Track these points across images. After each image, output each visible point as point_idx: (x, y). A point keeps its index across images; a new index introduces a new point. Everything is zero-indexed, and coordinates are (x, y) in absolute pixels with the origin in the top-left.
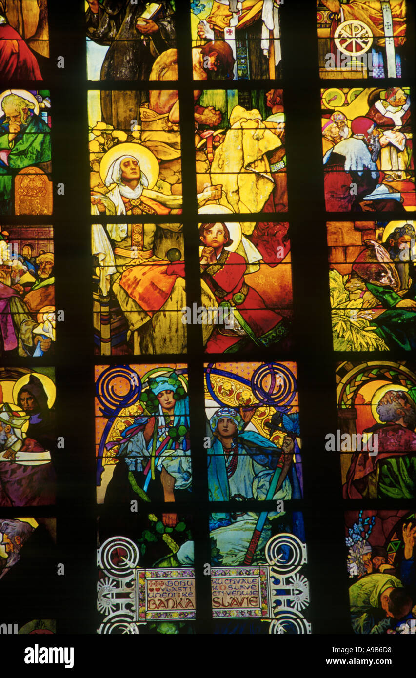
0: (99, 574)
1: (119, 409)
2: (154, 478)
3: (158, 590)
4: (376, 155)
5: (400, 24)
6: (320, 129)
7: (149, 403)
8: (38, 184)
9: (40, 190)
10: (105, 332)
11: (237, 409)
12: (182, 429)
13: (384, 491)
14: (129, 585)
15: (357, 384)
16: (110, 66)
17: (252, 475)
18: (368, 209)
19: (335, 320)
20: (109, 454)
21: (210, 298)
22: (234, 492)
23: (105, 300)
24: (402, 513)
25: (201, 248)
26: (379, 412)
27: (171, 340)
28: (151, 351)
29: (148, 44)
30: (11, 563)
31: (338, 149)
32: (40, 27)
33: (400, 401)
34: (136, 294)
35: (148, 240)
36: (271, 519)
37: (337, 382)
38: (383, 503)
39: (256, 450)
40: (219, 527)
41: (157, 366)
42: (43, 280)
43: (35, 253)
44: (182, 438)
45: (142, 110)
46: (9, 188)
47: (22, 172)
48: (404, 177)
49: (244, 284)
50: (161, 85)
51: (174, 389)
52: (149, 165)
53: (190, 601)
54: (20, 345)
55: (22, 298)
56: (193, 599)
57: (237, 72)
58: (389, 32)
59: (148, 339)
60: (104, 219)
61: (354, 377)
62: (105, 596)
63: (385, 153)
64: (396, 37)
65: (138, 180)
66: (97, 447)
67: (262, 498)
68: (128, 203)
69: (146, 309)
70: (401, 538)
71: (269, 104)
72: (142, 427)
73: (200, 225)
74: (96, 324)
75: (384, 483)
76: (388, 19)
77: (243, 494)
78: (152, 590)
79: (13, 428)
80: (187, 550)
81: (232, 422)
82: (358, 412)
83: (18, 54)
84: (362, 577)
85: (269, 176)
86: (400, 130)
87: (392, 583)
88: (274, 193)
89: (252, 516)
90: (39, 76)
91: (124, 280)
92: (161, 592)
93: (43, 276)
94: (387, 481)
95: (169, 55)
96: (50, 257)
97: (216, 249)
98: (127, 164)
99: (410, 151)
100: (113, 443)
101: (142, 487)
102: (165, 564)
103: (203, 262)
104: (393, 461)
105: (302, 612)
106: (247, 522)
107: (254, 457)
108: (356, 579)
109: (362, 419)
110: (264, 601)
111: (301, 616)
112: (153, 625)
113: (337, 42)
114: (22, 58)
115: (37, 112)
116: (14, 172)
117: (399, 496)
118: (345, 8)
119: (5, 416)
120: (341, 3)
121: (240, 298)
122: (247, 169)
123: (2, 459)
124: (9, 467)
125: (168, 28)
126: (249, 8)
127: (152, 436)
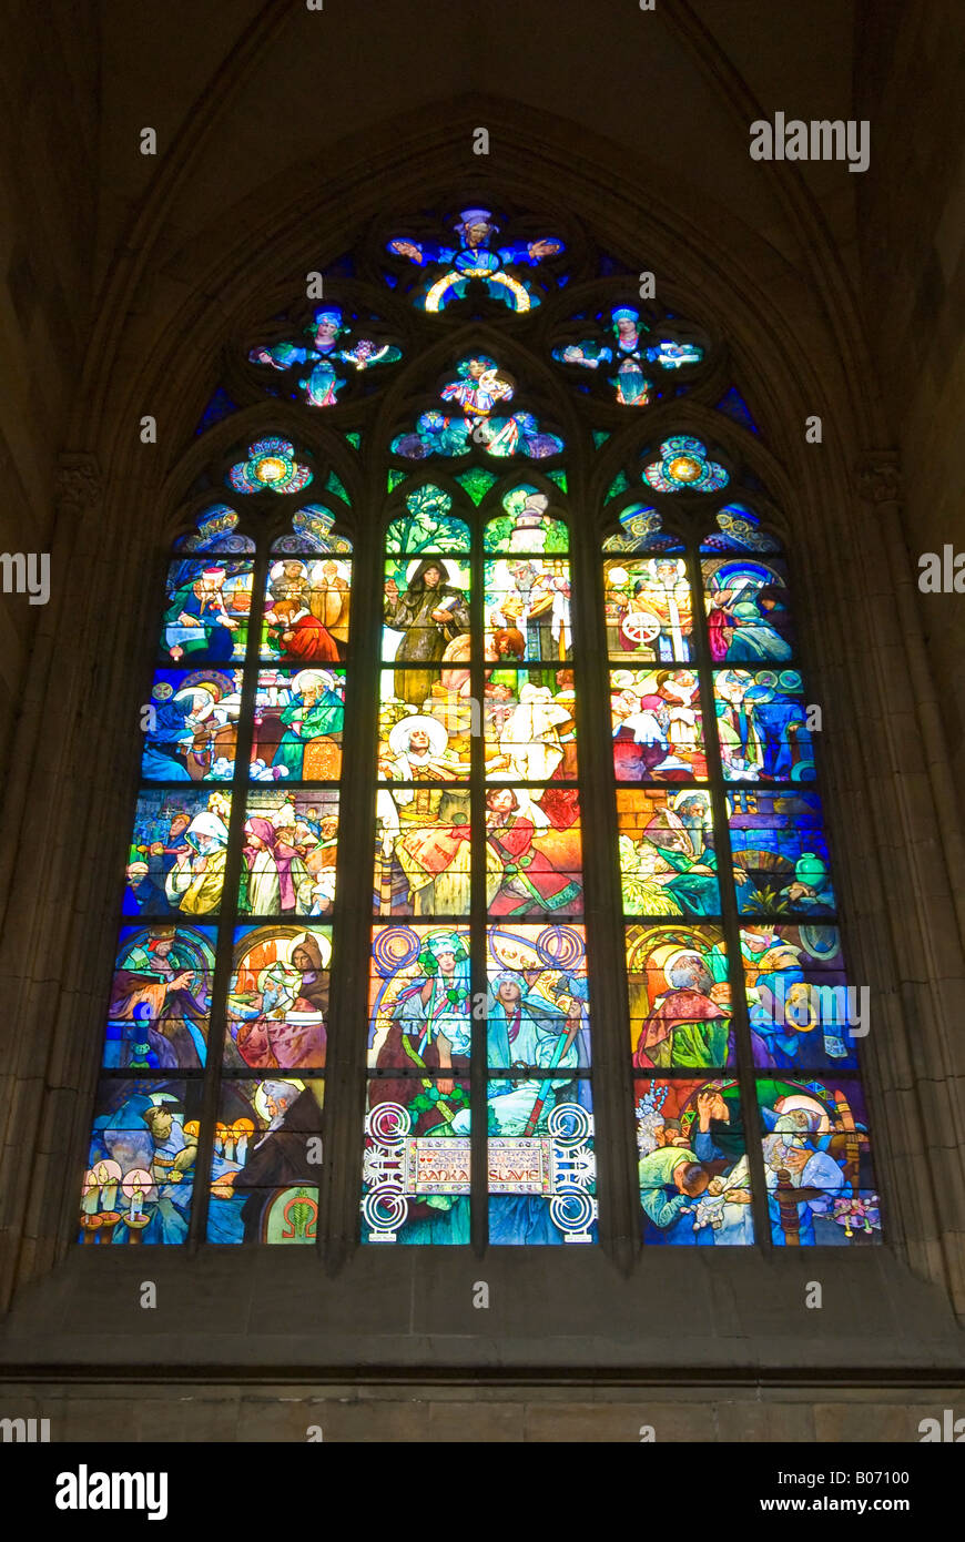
0: (365, 1142)
2: (429, 1042)
3: (430, 1160)
4: (666, 730)
5: (686, 616)
6: (610, 705)
8: (328, 752)
9: (329, 757)
10: (386, 892)
11: (521, 972)
12: (462, 992)
13: (678, 1059)
14: (398, 1154)
15: (649, 948)
16: (404, 649)
17: (535, 1041)
18: (659, 778)
22: (515, 1058)
23: (388, 861)
25: (488, 813)
26: (672, 978)
27: (453, 902)
28: (432, 912)
29: (442, 630)
30: (274, 1126)
31: (628, 723)
32: (341, 616)
33: (695, 966)
34: (419, 856)
35: (434, 804)
36: (555, 1087)
37: (628, 946)
38: (675, 1073)
39: (541, 1016)
40: (499, 1095)
42: (325, 841)
44: (461, 1002)
45: (434, 687)
46: (299, 756)
47: (313, 741)
48: (694, 749)
49: (531, 847)
51: (455, 951)
52: (439, 738)
54: (299, 904)
55: (303, 857)
57: (528, 655)
58: (675, 623)
59: (430, 900)
61: (646, 941)
62: (372, 1165)
63: (675, 727)
64: (682, 627)
65: (426, 749)
67: (545, 1065)
68: (414, 769)
69: (429, 870)
70: (695, 1108)
71: (559, 682)
72: (420, 989)
73: (487, 791)
74: (377, 884)
75: (678, 1052)
76: (674, 612)
77: (526, 1061)
78: (423, 1160)
79: (285, 986)
81: (515, 985)
82: (650, 977)
83: (318, 640)
84: (653, 1151)
85: (558, 746)
86: (689, 708)
87: (686, 1157)
88: (563, 762)
89: (534, 1083)
90: (336, 657)
91: (408, 842)
92: (433, 1162)
93: (326, 838)
94: (681, 1049)
95: (464, 639)
96: (335, 820)
97: (503, 814)
98: (416, 735)
99: (700, 726)
101: (416, 1050)
102: (438, 1133)
103: (489, 826)
104: (687, 1029)
105: (588, 1187)
106: (528, 1091)
107: (538, 1022)
108: (647, 1153)
109: (655, 985)
110: (546, 1175)
111: (586, 1192)
112: (424, 1198)
113: (625, 630)
114: (321, 644)
115: (332, 689)
116: (305, 742)
117: (695, 1066)
118: (634, 602)
119: (277, 975)
120: (628, 598)
121: (526, 861)
122: (533, 739)
123: (271, 1018)
124: (278, 1027)
125: (463, 617)
126: (540, 602)
127: (430, 999)
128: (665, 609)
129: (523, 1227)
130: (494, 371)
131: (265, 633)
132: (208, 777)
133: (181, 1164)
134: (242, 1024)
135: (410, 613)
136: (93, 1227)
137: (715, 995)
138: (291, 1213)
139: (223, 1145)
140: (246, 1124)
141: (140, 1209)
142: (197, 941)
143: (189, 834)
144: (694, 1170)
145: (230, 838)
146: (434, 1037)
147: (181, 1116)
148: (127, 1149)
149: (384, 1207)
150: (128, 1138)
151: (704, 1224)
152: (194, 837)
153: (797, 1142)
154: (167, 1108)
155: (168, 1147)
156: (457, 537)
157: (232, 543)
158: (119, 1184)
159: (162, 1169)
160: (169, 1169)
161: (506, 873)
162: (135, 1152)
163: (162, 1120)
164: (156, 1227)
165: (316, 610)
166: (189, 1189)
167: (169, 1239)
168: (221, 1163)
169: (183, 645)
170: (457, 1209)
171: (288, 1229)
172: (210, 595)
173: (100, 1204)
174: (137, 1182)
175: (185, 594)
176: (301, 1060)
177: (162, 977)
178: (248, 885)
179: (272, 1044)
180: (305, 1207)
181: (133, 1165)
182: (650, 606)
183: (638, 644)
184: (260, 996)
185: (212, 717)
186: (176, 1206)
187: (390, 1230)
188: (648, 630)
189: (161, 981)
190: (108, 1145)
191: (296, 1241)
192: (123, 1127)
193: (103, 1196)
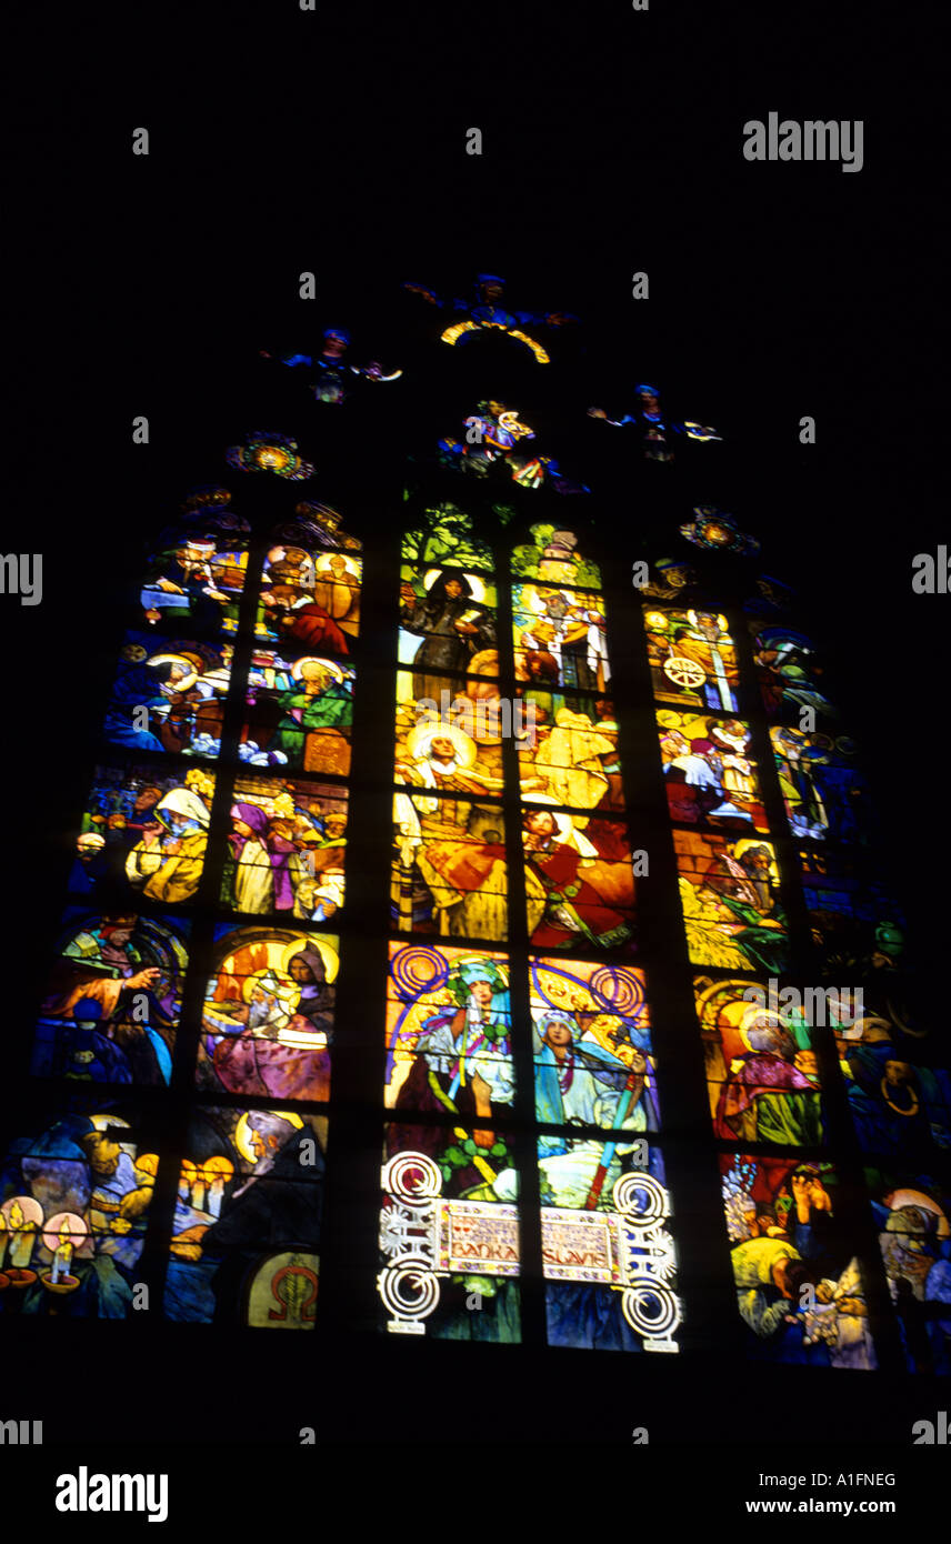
0: (382, 1199)
1: (419, 993)
2: (463, 1084)
3: (466, 1230)
4: (720, 776)
5: (732, 669)
6: (658, 743)
7: (459, 992)
8: (335, 745)
9: (337, 751)
10: (406, 905)
11: (572, 1014)
12: (502, 1030)
13: (764, 1133)
14: (426, 1219)
15: (720, 1003)
16: (424, 654)
17: (594, 1095)
18: (715, 823)
19: (688, 930)
20: (403, 1047)
21: (536, 887)
22: (569, 1114)
23: (408, 872)
24: (791, 1161)
25: (526, 834)
26: (750, 1039)
27: (488, 925)
28: (462, 932)
29: (467, 643)
30: (260, 1170)
31: (677, 763)
32: (350, 611)
33: (776, 1029)
34: (445, 870)
35: (461, 817)
36: (620, 1153)
37: (696, 996)
38: (763, 1151)
39: (598, 1066)
40: (551, 1155)
41: (469, 951)
42: (331, 840)
43: (324, 812)
44: (501, 1040)
45: (458, 696)
46: (300, 744)
48: (752, 799)
49: (577, 876)
50: (479, 678)
51: (491, 981)
53: (512, 1251)
54: (297, 905)
56: (515, 1248)
57: (562, 680)
58: (720, 672)
59: (459, 920)
60: (410, 789)
61: (715, 995)
62: (391, 1231)
63: (730, 774)
64: (729, 679)
65: (451, 758)
66: (388, 1036)
67: (607, 1125)
68: (438, 777)
69: (456, 885)
70: (791, 1194)
71: (599, 712)
72: (449, 1020)
73: (524, 811)
74: (395, 894)
75: (764, 1124)
76: (718, 663)
77: (583, 1118)
78: (458, 1229)
79: (278, 999)
80: (507, 1182)
81: (565, 1028)
82: (724, 1036)
83: (323, 630)
84: (746, 1241)
85: (602, 776)
86: (743, 757)
87: (786, 1252)
88: (608, 794)
89: (595, 1145)
90: (344, 649)
91: (432, 853)
92: (471, 1233)
93: (332, 836)
95: (489, 655)
96: (342, 818)
97: (542, 838)
98: (439, 742)
99: (757, 778)
100: (410, 1035)
101: (446, 1089)
102: (476, 1195)
103: (527, 848)
104: (772, 1098)
105: (668, 1281)
106: (589, 1154)
107: (596, 1074)
108: (738, 1243)
109: (729, 1044)
110: (616, 1261)
111: (668, 1287)
112: (460, 1279)
113: (668, 673)
114: (327, 634)
115: (339, 680)
116: (307, 730)
117: (785, 1142)
118: (675, 647)
119: (269, 984)
120: (669, 643)
121: (572, 890)
122: (577, 767)
123: (260, 1035)
124: (268, 1046)
125: (489, 632)
126: (574, 631)
127: (462, 1033)
128: (708, 659)
129: (590, 1325)
130: (515, 414)
131: (261, 613)
132: (186, 751)
133: (129, 1211)
134: (220, 1039)
135: (429, 620)
137: (801, 1064)
138: (282, 1287)
139: (190, 1189)
140: (222, 1164)
141: (66, 1268)
142: (164, 933)
143: (160, 812)
144: (796, 1269)
145: (211, 822)
146: (468, 1078)
147: (132, 1146)
148: (53, 1185)
149: (408, 1289)
150: (56, 1169)
151: (815, 1338)
152: (166, 814)
153: (913, 1245)
154: (113, 1135)
155: (113, 1186)
156: (480, 555)
157: (224, 519)
158: (38, 1231)
159: (102, 1216)
160: (112, 1215)
161: (549, 902)
162: (65, 1187)
163: (106, 1150)
164: (89, 1293)
165: (321, 600)
166: (139, 1245)
167: (106, 1312)
168: (186, 1212)
169: (160, 610)
170: (505, 1298)
171: (277, 1307)
172: (197, 565)
173: (8, 1257)
174: (65, 1229)
175: (166, 560)
176: (298, 1090)
177: (116, 971)
178: (234, 877)
179: (260, 1067)
180: (301, 1281)
181: (61, 1205)
182: (692, 653)
183: (683, 688)
184: (245, 1008)
185: (194, 689)
186: (120, 1267)
187: (415, 1317)
188: (692, 676)
189: (115, 976)
190: (26, 1177)
191: (288, 1324)
192: (51, 1154)
193: (13, 1248)
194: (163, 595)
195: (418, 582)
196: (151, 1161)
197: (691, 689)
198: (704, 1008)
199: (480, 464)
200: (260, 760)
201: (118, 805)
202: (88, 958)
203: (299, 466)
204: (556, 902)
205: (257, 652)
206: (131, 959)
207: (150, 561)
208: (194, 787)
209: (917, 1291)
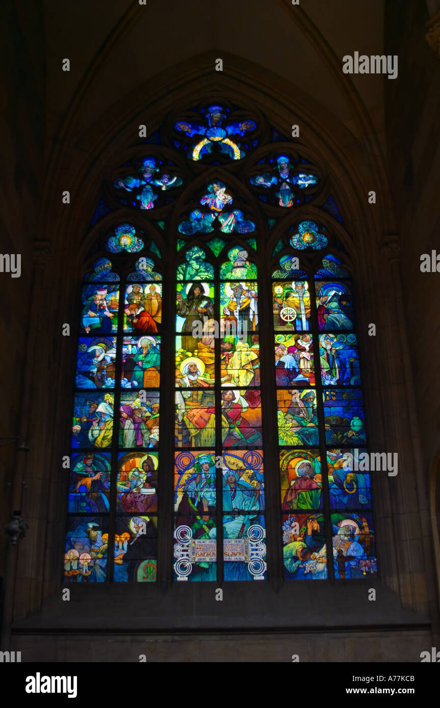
0: (175, 541)
2: (199, 501)
4: (298, 362)
5: (308, 309)
6: (275, 351)
7: (198, 468)
8: (154, 375)
9: (155, 377)
10: (180, 437)
11: (236, 471)
12: (212, 480)
13: (300, 506)
14: (188, 546)
15: (289, 460)
16: (186, 326)
17: (242, 499)
18: (295, 384)
19: (280, 432)
20: (180, 490)
21: (226, 423)
22: (234, 507)
23: (181, 424)
24: (308, 515)
25: (222, 401)
26: (298, 472)
27: (208, 441)
28: (199, 445)
29: (202, 317)
30: (138, 536)
31: (282, 359)
32: (158, 311)
33: (308, 467)
34: (193, 421)
35: (200, 398)
36: (250, 518)
37: (280, 459)
39: (245, 489)
40: (228, 522)
41: (202, 452)
42: (154, 415)
43: (151, 404)
44: (212, 483)
45: (199, 344)
46: (142, 376)
48: (310, 371)
49: (241, 416)
51: (209, 462)
52: (201, 367)
53: (214, 554)
54: (144, 443)
56: (215, 552)
59: (199, 440)
60: (181, 389)
61: (288, 457)
62: (177, 551)
63: (302, 361)
64: (306, 314)
65: (196, 372)
66: (175, 487)
67: (247, 509)
68: (191, 382)
69: (198, 427)
70: (306, 526)
71: (252, 341)
72: (195, 479)
73: (222, 391)
74: (176, 434)
76: (303, 307)
77: (238, 508)
79: (140, 478)
80: (213, 532)
81: (234, 477)
82: (289, 472)
83: (148, 322)
84: (289, 543)
85: (252, 370)
86: (308, 352)
87: (302, 545)
88: (254, 378)
89: (241, 517)
90: (156, 330)
91: (189, 415)
93: (154, 413)
94: (301, 502)
96: (158, 405)
97: (229, 402)
98: (191, 366)
99: (313, 360)
100: (183, 485)
101: (194, 503)
103: (223, 407)
104: (304, 493)
105: (263, 558)
106: (240, 519)
107: (244, 491)
108: (287, 544)
109: (291, 475)
110: (247, 553)
111: (262, 560)
112: (198, 563)
113: (281, 316)
114: (150, 324)
115: (155, 345)
116: (144, 370)
118: (285, 302)
119: (136, 473)
120: (283, 301)
121: (238, 422)
122: (242, 368)
123: (135, 492)
124: (137, 495)
125: (211, 311)
126: (245, 303)
127: (199, 483)
128: (299, 306)
129: (237, 574)
130: (224, 189)
131: (125, 319)
132: (104, 387)
133: (102, 551)
134: (123, 494)
135: (188, 309)
136: (69, 575)
137: (316, 479)
138: (146, 570)
139: (118, 543)
140: (127, 535)
141: (87, 568)
142: (103, 459)
143: (97, 412)
144: (305, 550)
145: (114, 414)
146: (201, 499)
147: (100, 532)
148: (80, 545)
149: (183, 567)
150: (81, 541)
151: (308, 571)
152: (99, 413)
153: (346, 538)
154: (95, 528)
155: (96, 544)
156: (208, 271)
157: (109, 277)
158: (78, 559)
159: (95, 553)
160: (97, 553)
161: (230, 428)
162: (83, 546)
163: (93, 533)
164: (94, 575)
165: (147, 308)
166: (106, 561)
167: (99, 580)
168: (117, 550)
169: (90, 326)
170: (212, 567)
171: (145, 576)
172: (101, 302)
173: (71, 567)
174: (85, 558)
175: (90, 302)
176: (148, 508)
177: (90, 475)
178: (123, 434)
179: (136, 502)
180: (151, 567)
181: (83, 551)
182: (292, 304)
183: (287, 322)
184: (130, 482)
185: (104, 359)
186: (101, 567)
187: (185, 576)
188: (291, 316)
189: (89, 476)
190: (73, 543)
191: (148, 580)
192: (78, 536)
193: (72, 564)
194: (90, 319)
195: (183, 291)
196: (106, 536)
197: (290, 322)
198: (283, 462)
199: (208, 222)
200: (128, 386)
201: (83, 412)
202: (81, 471)
203: (136, 242)
204: (233, 428)
205: (125, 338)
206: (93, 469)
207: (84, 303)
208: (107, 401)
209: (345, 554)
